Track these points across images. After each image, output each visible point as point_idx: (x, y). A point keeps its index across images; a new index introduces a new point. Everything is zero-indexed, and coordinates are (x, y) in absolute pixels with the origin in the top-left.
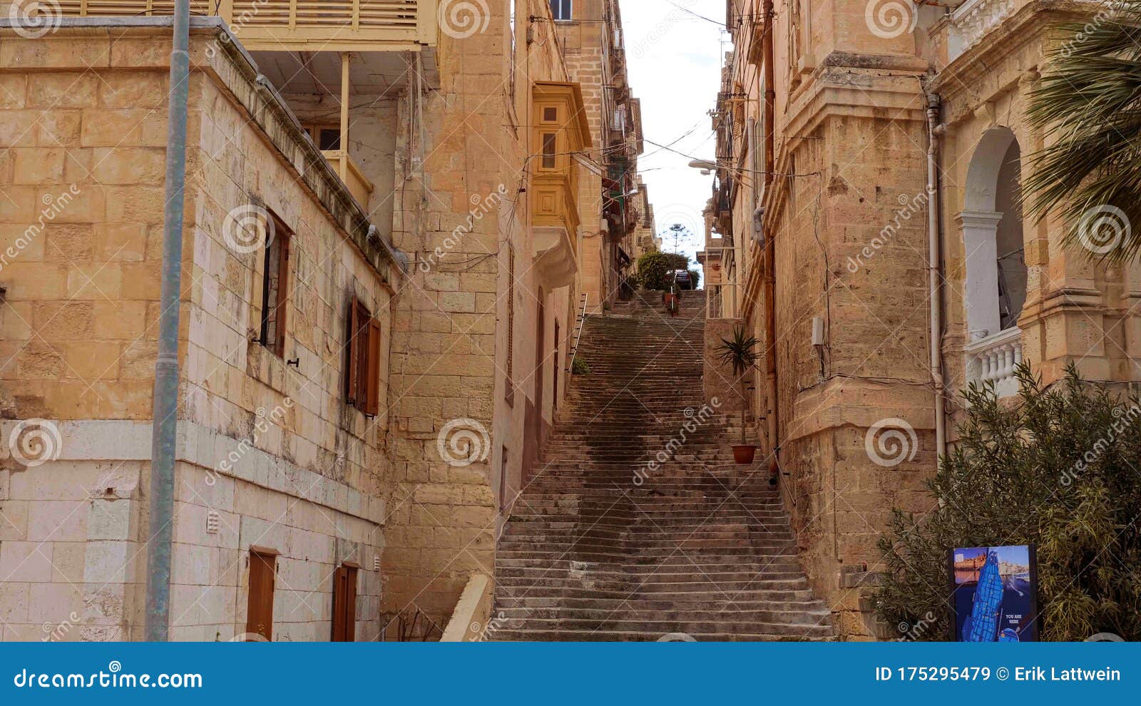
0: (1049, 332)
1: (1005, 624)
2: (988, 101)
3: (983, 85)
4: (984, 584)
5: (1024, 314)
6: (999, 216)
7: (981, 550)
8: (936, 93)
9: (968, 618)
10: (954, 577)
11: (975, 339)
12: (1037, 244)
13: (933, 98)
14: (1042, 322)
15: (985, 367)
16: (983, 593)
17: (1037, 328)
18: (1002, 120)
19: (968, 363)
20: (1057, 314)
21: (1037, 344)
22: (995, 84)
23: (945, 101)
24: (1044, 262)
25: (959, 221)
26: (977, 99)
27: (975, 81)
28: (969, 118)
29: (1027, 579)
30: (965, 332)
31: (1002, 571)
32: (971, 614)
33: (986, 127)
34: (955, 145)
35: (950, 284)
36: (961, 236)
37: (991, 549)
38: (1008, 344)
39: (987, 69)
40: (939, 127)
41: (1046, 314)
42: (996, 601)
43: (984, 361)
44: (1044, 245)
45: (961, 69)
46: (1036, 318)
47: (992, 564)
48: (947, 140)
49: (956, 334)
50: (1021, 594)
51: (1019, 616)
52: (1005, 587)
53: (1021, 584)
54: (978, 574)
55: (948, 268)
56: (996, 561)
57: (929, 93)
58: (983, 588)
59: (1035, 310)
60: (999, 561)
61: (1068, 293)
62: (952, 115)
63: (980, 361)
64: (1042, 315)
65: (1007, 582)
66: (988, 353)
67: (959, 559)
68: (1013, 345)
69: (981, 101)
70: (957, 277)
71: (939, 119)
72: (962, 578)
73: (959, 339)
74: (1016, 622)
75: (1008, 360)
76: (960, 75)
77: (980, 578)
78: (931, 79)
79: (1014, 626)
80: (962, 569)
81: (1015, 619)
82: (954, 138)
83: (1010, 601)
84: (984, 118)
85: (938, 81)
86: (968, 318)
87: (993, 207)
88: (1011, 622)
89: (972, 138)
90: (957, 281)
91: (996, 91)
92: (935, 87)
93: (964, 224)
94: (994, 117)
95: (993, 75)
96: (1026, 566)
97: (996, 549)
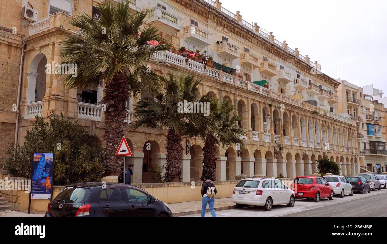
0: (51, 104)
1: (46, 171)
2: (40, 47)
3: (39, 43)
4: (41, 162)
5: (44, 99)
6: (37, 74)
7: (41, 154)
8: (25, 42)
9: (36, 169)
10: (33, 160)
11: (29, 103)
12: (50, 83)
13: (24, 43)
14: (49, 101)
15: (30, 110)
16: (40, 163)
17: (48, 102)
18: (43, 52)
19: (26, 108)
20: (53, 100)
21: (47, 106)
22: (42, 43)
23: (27, 44)
24: (51, 87)
25: (28, 74)
26: (37, 46)
27: (37, 41)
28: (34, 49)
29: (52, 160)
30: (26, 101)
31: (46, 159)
32: (37, 168)
33: (38, 53)
34: (28, 55)
35: (23, 89)
36: (28, 78)
37: (43, 153)
38: (38, 105)
39: (41, 39)
40: (25, 50)
41: (51, 99)
42: (44, 166)
43: (30, 108)
44: (51, 84)
45: (34, 38)
46: (48, 100)
47: (43, 157)
48: (27, 54)
49: (24, 101)
50: (50, 164)
51: (49, 169)
52: (46, 162)
53: (51, 162)
54: (40, 159)
55: (23, 85)
56: (45, 156)
57: (23, 41)
58: (41, 163)
59: (48, 98)
60: (46, 156)
61: (56, 95)
62: (29, 48)
63: (29, 108)
64: (49, 100)
65: (47, 161)
66: (32, 106)
67: (35, 156)
68: (39, 105)
69: (38, 46)
70: (26, 87)
71: (25, 48)
72: (35, 160)
73: (24, 102)
74: (48, 170)
75: (37, 109)
76: (33, 39)
77: (40, 160)
78: (24, 38)
79: (48, 171)
80: (35, 158)
81: (48, 169)
82: (28, 53)
83: (47, 165)
84: (38, 51)
85: (26, 39)
86: (27, 97)
87: (36, 72)
88: (47, 170)
89: (34, 55)
90: (25, 88)
91: (42, 45)
92: (25, 40)
93: (29, 75)
94: (41, 51)
95: (42, 41)
96: (52, 158)
97: (44, 154)
